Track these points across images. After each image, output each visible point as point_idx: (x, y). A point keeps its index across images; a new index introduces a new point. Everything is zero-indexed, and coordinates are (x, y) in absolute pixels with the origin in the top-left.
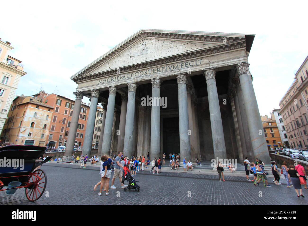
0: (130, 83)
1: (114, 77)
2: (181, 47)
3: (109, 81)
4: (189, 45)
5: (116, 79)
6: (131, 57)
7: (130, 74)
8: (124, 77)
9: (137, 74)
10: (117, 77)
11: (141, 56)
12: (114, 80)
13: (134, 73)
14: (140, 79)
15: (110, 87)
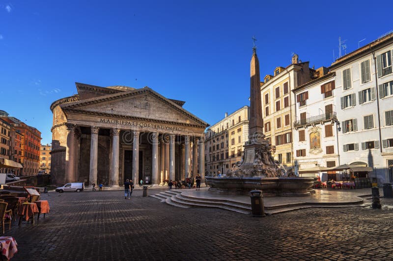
0: (136, 131)
1: (119, 121)
2: (174, 115)
3: (113, 122)
4: (179, 115)
5: (122, 123)
6: (135, 107)
7: (135, 123)
8: (129, 123)
9: (141, 124)
10: (121, 121)
11: (145, 110)
12: (119, 123)
13: (139, 123)
14: (144, 129)
15: (117, 129)
